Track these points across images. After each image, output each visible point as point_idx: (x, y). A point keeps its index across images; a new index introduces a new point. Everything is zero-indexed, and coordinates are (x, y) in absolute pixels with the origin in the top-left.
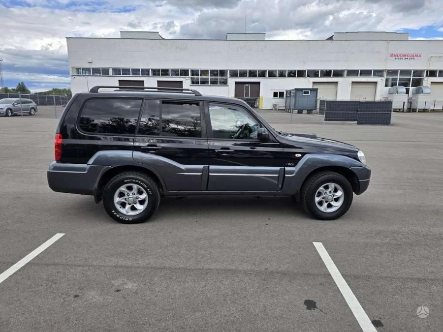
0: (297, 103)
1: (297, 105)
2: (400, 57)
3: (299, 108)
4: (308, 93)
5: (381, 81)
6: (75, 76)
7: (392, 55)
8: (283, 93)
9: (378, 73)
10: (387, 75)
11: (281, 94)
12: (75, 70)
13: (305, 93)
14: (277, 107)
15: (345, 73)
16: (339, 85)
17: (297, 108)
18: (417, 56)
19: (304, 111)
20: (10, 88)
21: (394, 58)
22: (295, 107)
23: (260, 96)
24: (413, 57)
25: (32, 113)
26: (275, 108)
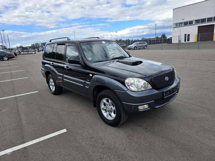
6: (175, 28)
12: (175, 25)
20: (159, 37)
25: (145, 48)
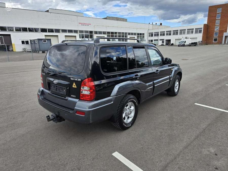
0: (41, 47)
1: (41, 48)
2: (83, 24)
3: (43, 50)
4: (46, 41)
5: (77, 35)
7: (80, 23)
8: (28, 41)
9: (76, 31)
10: (80, 32)
11: (27, 42)
13: (44, 41)
14: (26, 50)
15: (61, 31)
16: (59, 37)
17: (41, 50)
18: (89, 24)
19: (46, 52)
21: (81, 24)
22: (40, 49)
23: (13, 43)
24: (88, 25)
26: (25, 51)
